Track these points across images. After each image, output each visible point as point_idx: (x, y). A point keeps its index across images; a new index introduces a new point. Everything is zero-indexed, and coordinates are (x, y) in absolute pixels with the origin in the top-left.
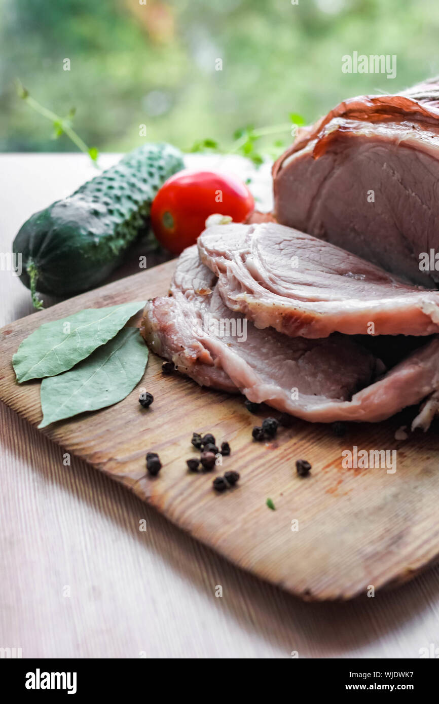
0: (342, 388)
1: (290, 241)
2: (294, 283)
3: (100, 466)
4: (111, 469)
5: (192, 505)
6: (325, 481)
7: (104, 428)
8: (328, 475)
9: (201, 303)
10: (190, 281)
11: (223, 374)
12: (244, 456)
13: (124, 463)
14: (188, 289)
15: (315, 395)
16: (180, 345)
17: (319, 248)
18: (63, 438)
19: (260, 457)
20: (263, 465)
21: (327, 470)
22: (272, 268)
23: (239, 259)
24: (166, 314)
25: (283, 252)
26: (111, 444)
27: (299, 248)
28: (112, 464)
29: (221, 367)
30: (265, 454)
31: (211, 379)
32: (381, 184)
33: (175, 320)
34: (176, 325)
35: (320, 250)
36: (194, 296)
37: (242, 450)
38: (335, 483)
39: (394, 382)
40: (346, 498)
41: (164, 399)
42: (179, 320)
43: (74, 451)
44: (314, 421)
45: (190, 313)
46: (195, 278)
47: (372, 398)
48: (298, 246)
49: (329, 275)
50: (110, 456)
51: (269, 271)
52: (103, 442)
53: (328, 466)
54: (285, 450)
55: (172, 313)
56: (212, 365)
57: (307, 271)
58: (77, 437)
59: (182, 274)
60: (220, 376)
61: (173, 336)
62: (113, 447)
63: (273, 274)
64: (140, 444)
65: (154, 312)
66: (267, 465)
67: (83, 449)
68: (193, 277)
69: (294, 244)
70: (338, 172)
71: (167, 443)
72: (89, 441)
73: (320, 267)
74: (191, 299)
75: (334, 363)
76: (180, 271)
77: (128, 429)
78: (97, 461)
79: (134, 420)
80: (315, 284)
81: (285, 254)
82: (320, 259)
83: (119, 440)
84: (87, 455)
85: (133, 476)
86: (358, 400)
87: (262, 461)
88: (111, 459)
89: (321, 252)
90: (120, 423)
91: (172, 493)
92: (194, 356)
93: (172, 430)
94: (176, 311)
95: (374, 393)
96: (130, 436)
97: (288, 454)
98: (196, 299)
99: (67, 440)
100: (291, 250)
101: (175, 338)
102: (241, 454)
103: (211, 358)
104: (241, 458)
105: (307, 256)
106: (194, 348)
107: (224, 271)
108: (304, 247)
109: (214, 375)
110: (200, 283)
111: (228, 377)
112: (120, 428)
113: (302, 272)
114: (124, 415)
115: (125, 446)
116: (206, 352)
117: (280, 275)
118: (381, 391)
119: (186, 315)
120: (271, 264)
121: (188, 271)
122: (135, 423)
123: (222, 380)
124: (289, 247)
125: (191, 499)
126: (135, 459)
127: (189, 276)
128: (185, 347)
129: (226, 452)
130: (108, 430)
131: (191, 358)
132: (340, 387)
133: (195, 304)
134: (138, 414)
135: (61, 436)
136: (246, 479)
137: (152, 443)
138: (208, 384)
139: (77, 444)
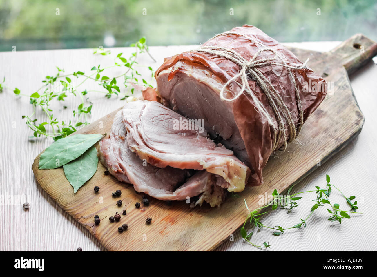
0: (171, 186)
1: (157, 116)
2: (155, 142)
3: (78, 220)
4: (82, 221)
5: (110, 238)
6: (160, 227)
7: (80, 203)
8: (161, 225)
9: (121, 143)
10: (118, 131)
11: (127, 178)
12: (131, 215)
13: (87, 219)
14: (116, 136)
15: (161, 189)
16: (111, 165)
17: (169, 120)
18: (65, 207)
19: (137, 216)
20: (138, 220)
21: (162, 222)
22: (147, 134)
23: (135, 127)
24: (106, 149)
25: (154, 123)
26: (82, 210)
27: (161, 120)
28: (82, 219)
29: (126, 175)
30: (140, 214)
31: (122, 179)
32: (195, 94)
33: (109, 153)
34: (110, 155)
35: (170, 121)
36: (118, 139)
37: (131, 212)
38: (164, 228)
39: (189, 188)
40: (166, 235)
41: (104, 187)
42: (111, 153)
43: (68, 213)
44: (159, 199)
45: (116, 149)
46: (120, 129)
47: (180, 194)
48: (160, 119)
49: (171, 135)
50: (82, 215)
51: (146, 135)
52: (80, 209)
53: (162, 220)
54: (147, 212)
55: (109, 149)
56: (123, 174)
57: (162, 134)
58: (70, 206)
59: (115, 127)
60: (126, 179)
61: (108, 161)
62: (83, 211)
63: (147, 137)
64: (93, 209)
65: (102, 147)
66: (140, 220)
67: (72, 212)
68: (119, 128)
69: (159, 118)
70: (179, 84)
71: (103, 209)
72: (74, 208)
73: (168, 130)
74: (117, 141)
75: (169, 174)
76: (114, 125)
77: (89, 203)
78: (77, 218)
79: (92, 198)
80: (163, 142)
81: (154, 125)
82: (169, 126)
83: (85, 208)
84: (73, 215)
85: (90, 225)
86: (175, 194)
87: (138, 218)
88: (82, 217)
89: (170, 122)
90: (86, 199)
91: (103, 233)
92: (116, 170)
93: (106, 202)
94: (110, 148)
95: (181, 192)
96: (90, 206)
97: (148, 214)
98: (119, 141)
99: (66, 208)
100: (157, 121)
101: (109, 162)
102: (130, 214)
103: (122, 171)
104: (130, 216)
105: (163, 125)
106: (116, 166)
107: (129, 131)
108: (163, 120)
109: (123, 178)
110: (122, 132)
111: (128, 179)
112: (86, 202)
113: (160, 135)
114: (88, 196)
115: (87, 211)
116: (120, 169)
117: (150, 138)
118: (184, 191)
119: (114, 150)
120: (147, 132)
121: (117, 125)
122: (92, 200)
123: (126, 180)
124: (156, 120)
125: (110, 236)
126: (90, 217)
127: (117, 128)
128: (113, 166)
129: (124, 214)
130: (81, 203)
131: (115, 171)
132: (170, 186)
133: (118, 144)
134: (94, 195)
135: (64, 206)
136: (131, 227)
137: (98, 209)
138: (121, 181)
139: (70, 210)
